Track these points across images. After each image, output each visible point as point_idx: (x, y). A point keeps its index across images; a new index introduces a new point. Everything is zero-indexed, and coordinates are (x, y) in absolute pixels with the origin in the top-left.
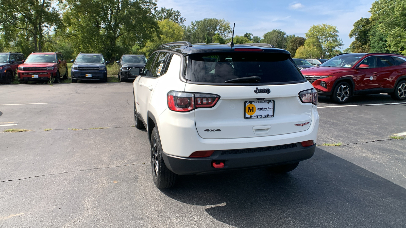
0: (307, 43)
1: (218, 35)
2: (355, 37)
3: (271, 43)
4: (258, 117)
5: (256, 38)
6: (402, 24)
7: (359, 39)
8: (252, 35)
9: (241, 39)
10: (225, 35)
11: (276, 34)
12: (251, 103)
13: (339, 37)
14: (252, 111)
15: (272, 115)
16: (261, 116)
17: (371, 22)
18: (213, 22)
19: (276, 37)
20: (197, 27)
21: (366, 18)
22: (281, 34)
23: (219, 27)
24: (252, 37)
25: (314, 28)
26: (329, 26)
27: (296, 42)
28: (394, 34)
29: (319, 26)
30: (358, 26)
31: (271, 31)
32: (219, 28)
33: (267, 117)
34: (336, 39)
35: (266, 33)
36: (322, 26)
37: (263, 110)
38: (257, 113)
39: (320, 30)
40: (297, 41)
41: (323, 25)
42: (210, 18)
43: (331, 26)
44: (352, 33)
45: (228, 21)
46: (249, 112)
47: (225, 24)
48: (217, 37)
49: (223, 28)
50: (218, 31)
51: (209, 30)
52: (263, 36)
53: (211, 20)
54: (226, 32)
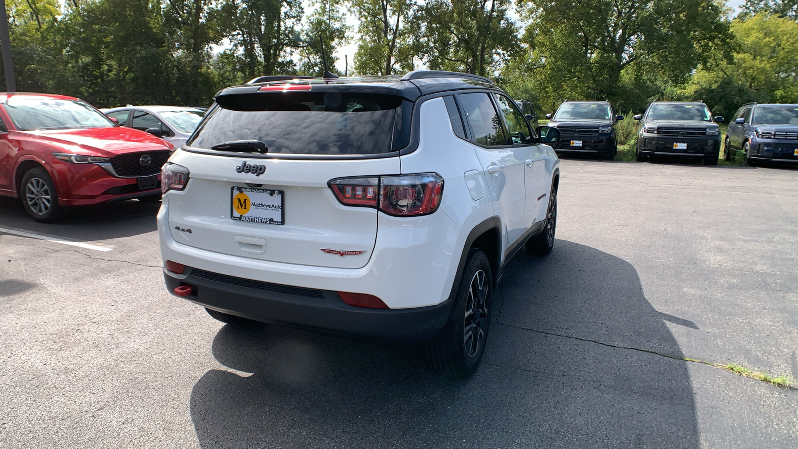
4: (252, 219)
12: (242, 192)
14: (244, 207)
15: (280, 220)
16: (257, 220)
33: (270, 223)
37: (262, 207)
38: (252, 212)
46: (238, 208)
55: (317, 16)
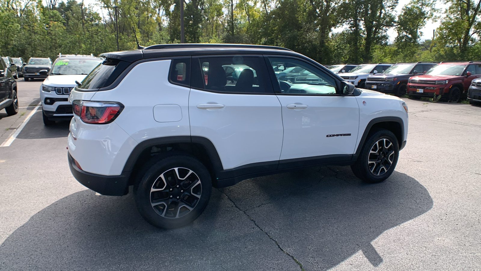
55: (413, 4)
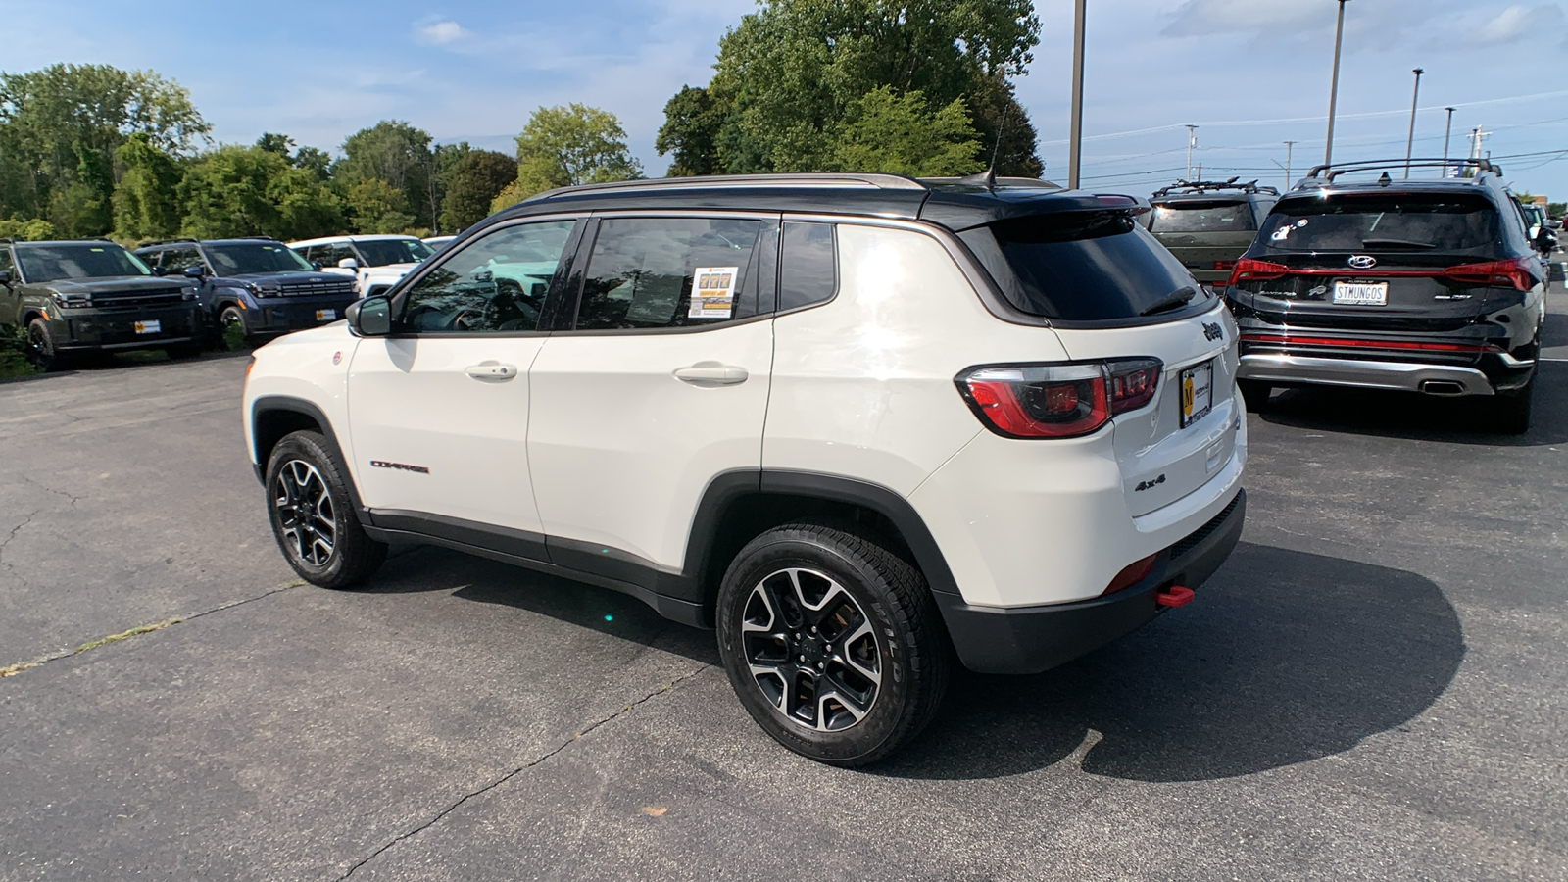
0: (526, 173)
1: (142, 144)
2: (673, 151)
3: (382, 173)
5: (310, 154)
6: (807, 110)
7: (687, 160)
8: (291, 141)
9: (254, 158)
10: (173, 143)
11: (396, 139)
13: (628, 151)
17: (714, 102)
18: (100, 81)
19: (397, 150)
20: (17, 104)
21: (698, 89)
22: (414, 139)
23: (135, 108)
24: (293, 153)
25: (543, 117)
26: (594, 112)
27: (480, 169)
28: (792, 143)
29: (559, 110)
30: (679, 113)
31: (373, 126)
32: (139, 112)
34: (621, 158)
35: (351, 135)
36: (570, 110)
39: (566, 125)
40: (481, 165)
41: (573, 107)
42: (83, 65)
43: (600, 111)
44: (663, 137)
45: (174, 80)
47: (164, 94)
48: (138, 153)
49: (156, 112)
50: (132, 123)
51: (84, 118)
52: (344, 147)
53: (88, 73)
54: (173, 130)
